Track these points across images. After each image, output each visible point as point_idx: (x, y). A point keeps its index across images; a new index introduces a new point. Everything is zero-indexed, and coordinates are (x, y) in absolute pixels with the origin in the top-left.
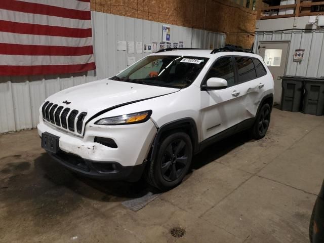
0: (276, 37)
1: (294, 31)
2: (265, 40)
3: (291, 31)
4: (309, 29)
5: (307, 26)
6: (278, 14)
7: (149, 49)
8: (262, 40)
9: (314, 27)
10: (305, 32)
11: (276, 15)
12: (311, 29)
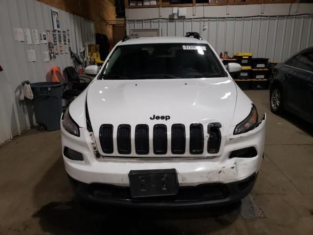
0: (146, 26)
1: (160, 20)
2: (136, 28)
3: (158, 20)
4: (171, 19)
5: (170, 15)
6: (143, 4)
7: (45, 39)
8: (133, 28)
9: (176, 17)
10: (169, 22)
11: (141, 4)
12: (173, 19)
